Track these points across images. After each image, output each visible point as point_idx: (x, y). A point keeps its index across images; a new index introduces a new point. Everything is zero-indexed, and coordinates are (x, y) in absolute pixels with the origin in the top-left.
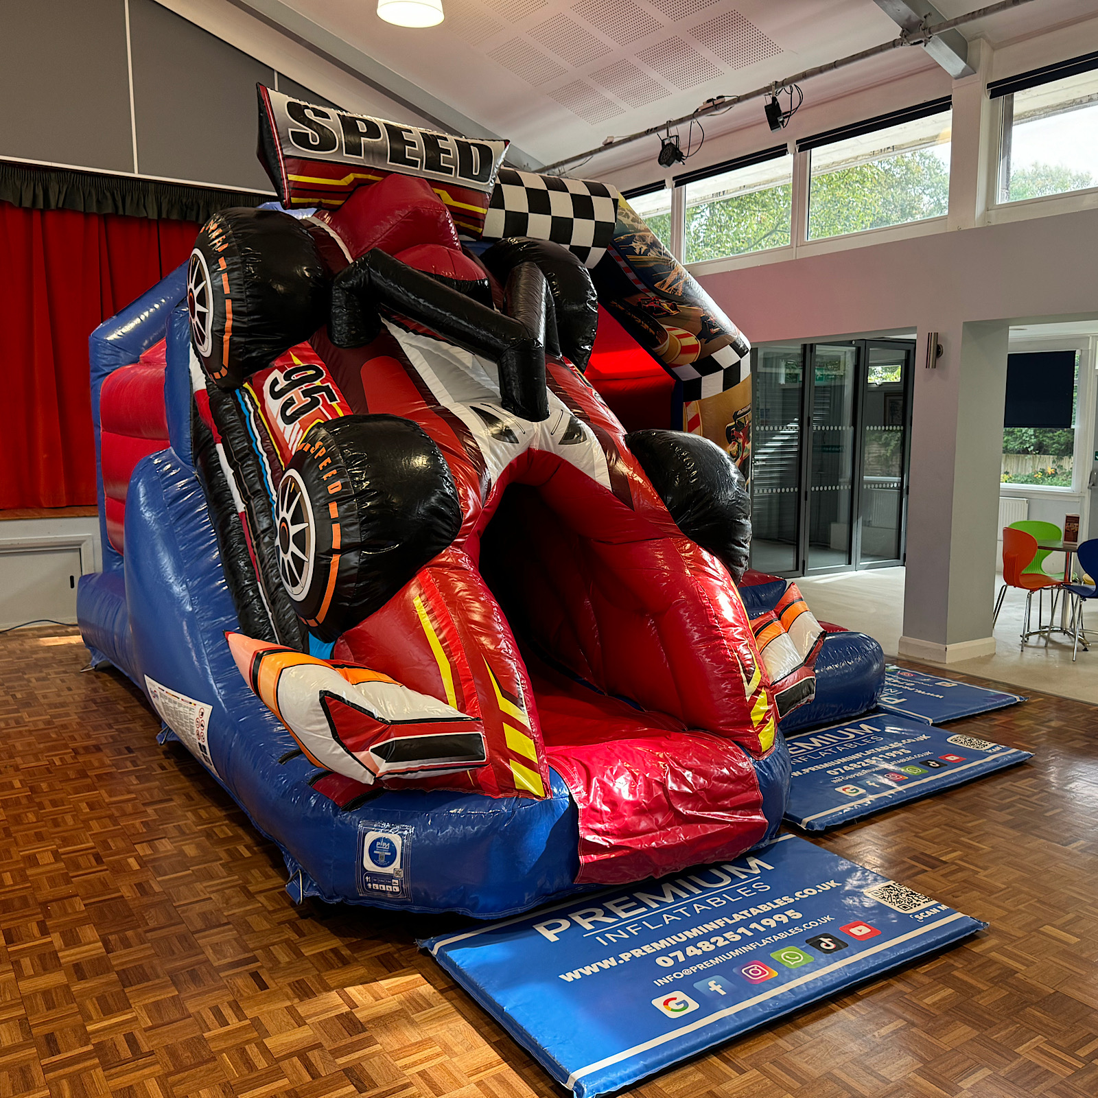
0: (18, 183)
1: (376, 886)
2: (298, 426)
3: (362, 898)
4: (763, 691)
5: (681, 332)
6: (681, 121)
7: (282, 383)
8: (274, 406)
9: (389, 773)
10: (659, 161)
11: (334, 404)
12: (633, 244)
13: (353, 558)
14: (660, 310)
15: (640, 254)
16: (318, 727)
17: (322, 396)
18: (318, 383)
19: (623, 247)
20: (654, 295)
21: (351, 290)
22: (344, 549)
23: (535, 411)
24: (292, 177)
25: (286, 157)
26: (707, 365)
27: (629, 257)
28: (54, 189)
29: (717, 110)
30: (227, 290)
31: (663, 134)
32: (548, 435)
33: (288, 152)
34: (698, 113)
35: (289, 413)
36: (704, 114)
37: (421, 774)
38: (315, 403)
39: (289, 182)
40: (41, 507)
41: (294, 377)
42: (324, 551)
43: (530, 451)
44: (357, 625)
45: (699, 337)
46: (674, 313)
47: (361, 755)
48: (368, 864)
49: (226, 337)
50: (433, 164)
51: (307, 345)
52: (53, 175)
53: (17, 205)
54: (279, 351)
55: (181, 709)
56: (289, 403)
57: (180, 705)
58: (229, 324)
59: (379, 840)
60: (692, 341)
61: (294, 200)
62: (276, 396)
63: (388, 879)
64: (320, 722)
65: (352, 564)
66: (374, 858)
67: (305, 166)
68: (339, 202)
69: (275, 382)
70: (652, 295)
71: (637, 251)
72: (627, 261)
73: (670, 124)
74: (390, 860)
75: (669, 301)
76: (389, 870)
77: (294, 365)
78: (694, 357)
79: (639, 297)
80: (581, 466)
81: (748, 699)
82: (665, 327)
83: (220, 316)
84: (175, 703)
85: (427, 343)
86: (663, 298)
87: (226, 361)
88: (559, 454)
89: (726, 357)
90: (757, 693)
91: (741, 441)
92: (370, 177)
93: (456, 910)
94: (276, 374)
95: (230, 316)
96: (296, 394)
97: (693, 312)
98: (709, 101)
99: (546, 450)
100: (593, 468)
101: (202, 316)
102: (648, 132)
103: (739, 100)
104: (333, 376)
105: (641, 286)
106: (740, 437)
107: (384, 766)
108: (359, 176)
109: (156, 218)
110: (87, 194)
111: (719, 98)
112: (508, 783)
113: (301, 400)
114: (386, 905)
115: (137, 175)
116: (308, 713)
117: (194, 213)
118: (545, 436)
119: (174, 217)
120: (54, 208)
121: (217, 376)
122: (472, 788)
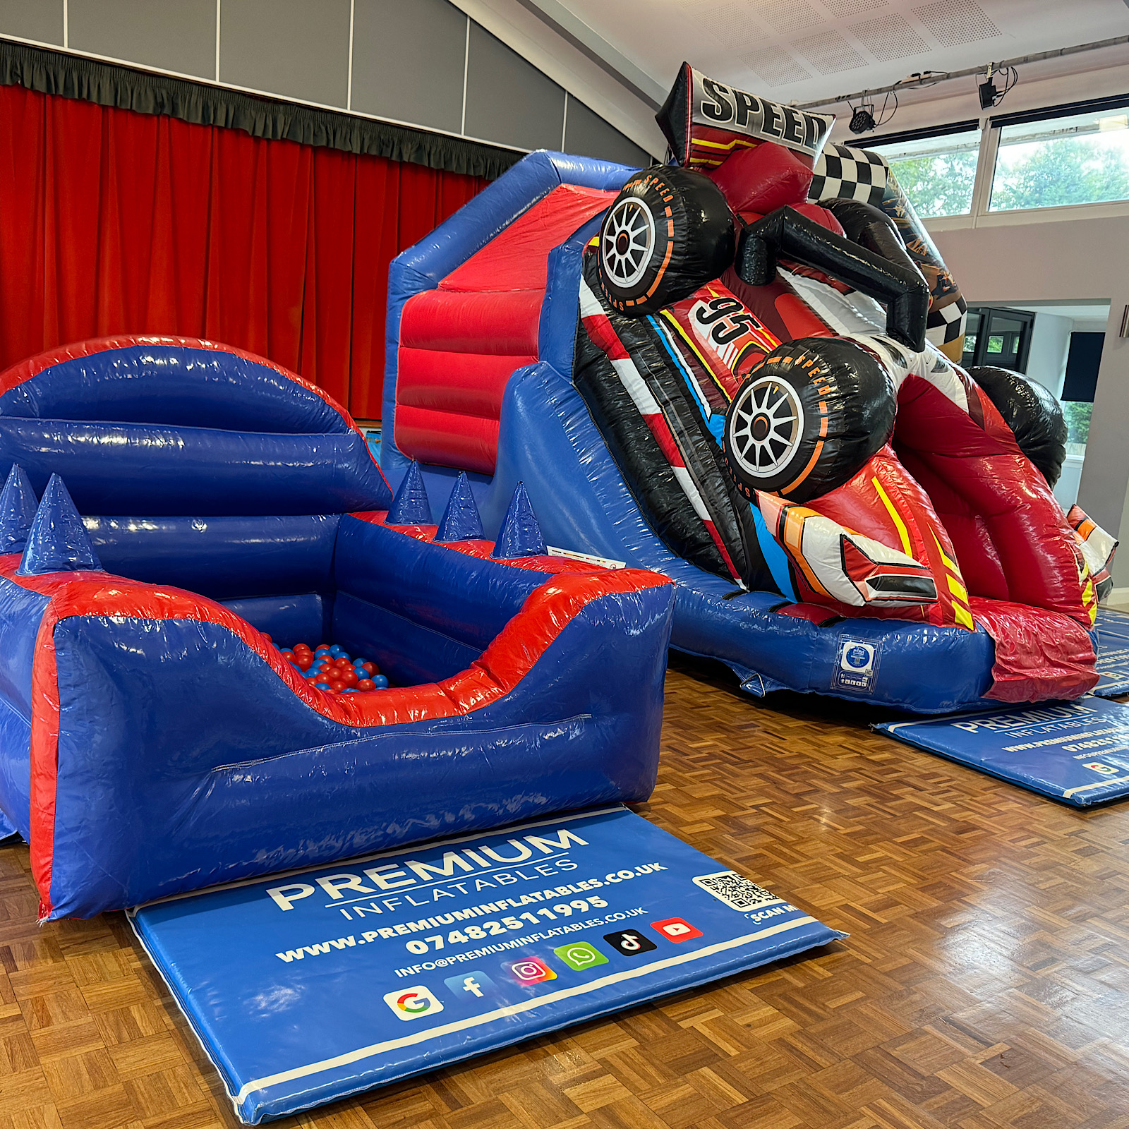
0: (253, 113)
1: (847, 681)
2: (732, 346)
6: (880, 91)
7: (709, 312)
8: (703, 331)
9: (876, 599)
10: (851, 127)
11: (759, 329)
12: (896, 208)
13: (835, 445)
15: (900, 216)
16: (833, 560)
17: (748, 323)
18: (741, 312)
19: (887, 210)
21: (765, 238)
22: (829, 437)
23: (917, 346)
24: (695, 141)
25: (693, 124)
26: (934, 319)
28: (281, 120)
29: (921, 84)
30: (671, 234)
31: (857, 102)
32: (925, 364)
33: (695, 120)
34: (898, 86)
35: (721, 335)
36: (905, 87)
37: (895, 603)
38: (743, 329)
39: (691, 144)
42: (811, 437)
43: (910, 376)
44: (821, 495)
45: (933, 293)
47: (858, 584)
48: (845, 665)
49: (661, 272)
51: (718, 281)
52: (282, 107)
54: (696, 285)
56: (722, 326)
58: (666, 261)
59: (856, 648)
61: (692, 160)
62: (704, 322)
64: (835, 557)
66: (849, 660)
68: (718, 163)
69: (702, 311)
71: (898, 214)
73: (867, 92)
74: (864, 663)
75: (916, 258)
76: (862, 670)
77: (712, 298)
80: (945, 391)
83: (659, 252)
85: (813, 285)
87: (650, 293)
88: (929, 381)
89: (951, 313)
92: (745, 143)
94: (700, 304)
95: (669, 255)
96: (725, 319)
97: (932, 271)
98: (913, 76)
99: (921, 376)
100: (954, 394)
101: (637, 256)
102: (838, 99)
103: (947, 77)
104: (750, 308)
108: (739, 142)
109: (358, 152)
110: (306, 126)
111: (925, 73)
112: (949, 617)
113: (731, 327)
114: (847, 698)
115: (348, 111)
116: (829, 549)
117: (390, 150)
118: (922, 365)
119: (374, 152)
120: (279, 138)
121: (630, 303)
122: (922, 619)
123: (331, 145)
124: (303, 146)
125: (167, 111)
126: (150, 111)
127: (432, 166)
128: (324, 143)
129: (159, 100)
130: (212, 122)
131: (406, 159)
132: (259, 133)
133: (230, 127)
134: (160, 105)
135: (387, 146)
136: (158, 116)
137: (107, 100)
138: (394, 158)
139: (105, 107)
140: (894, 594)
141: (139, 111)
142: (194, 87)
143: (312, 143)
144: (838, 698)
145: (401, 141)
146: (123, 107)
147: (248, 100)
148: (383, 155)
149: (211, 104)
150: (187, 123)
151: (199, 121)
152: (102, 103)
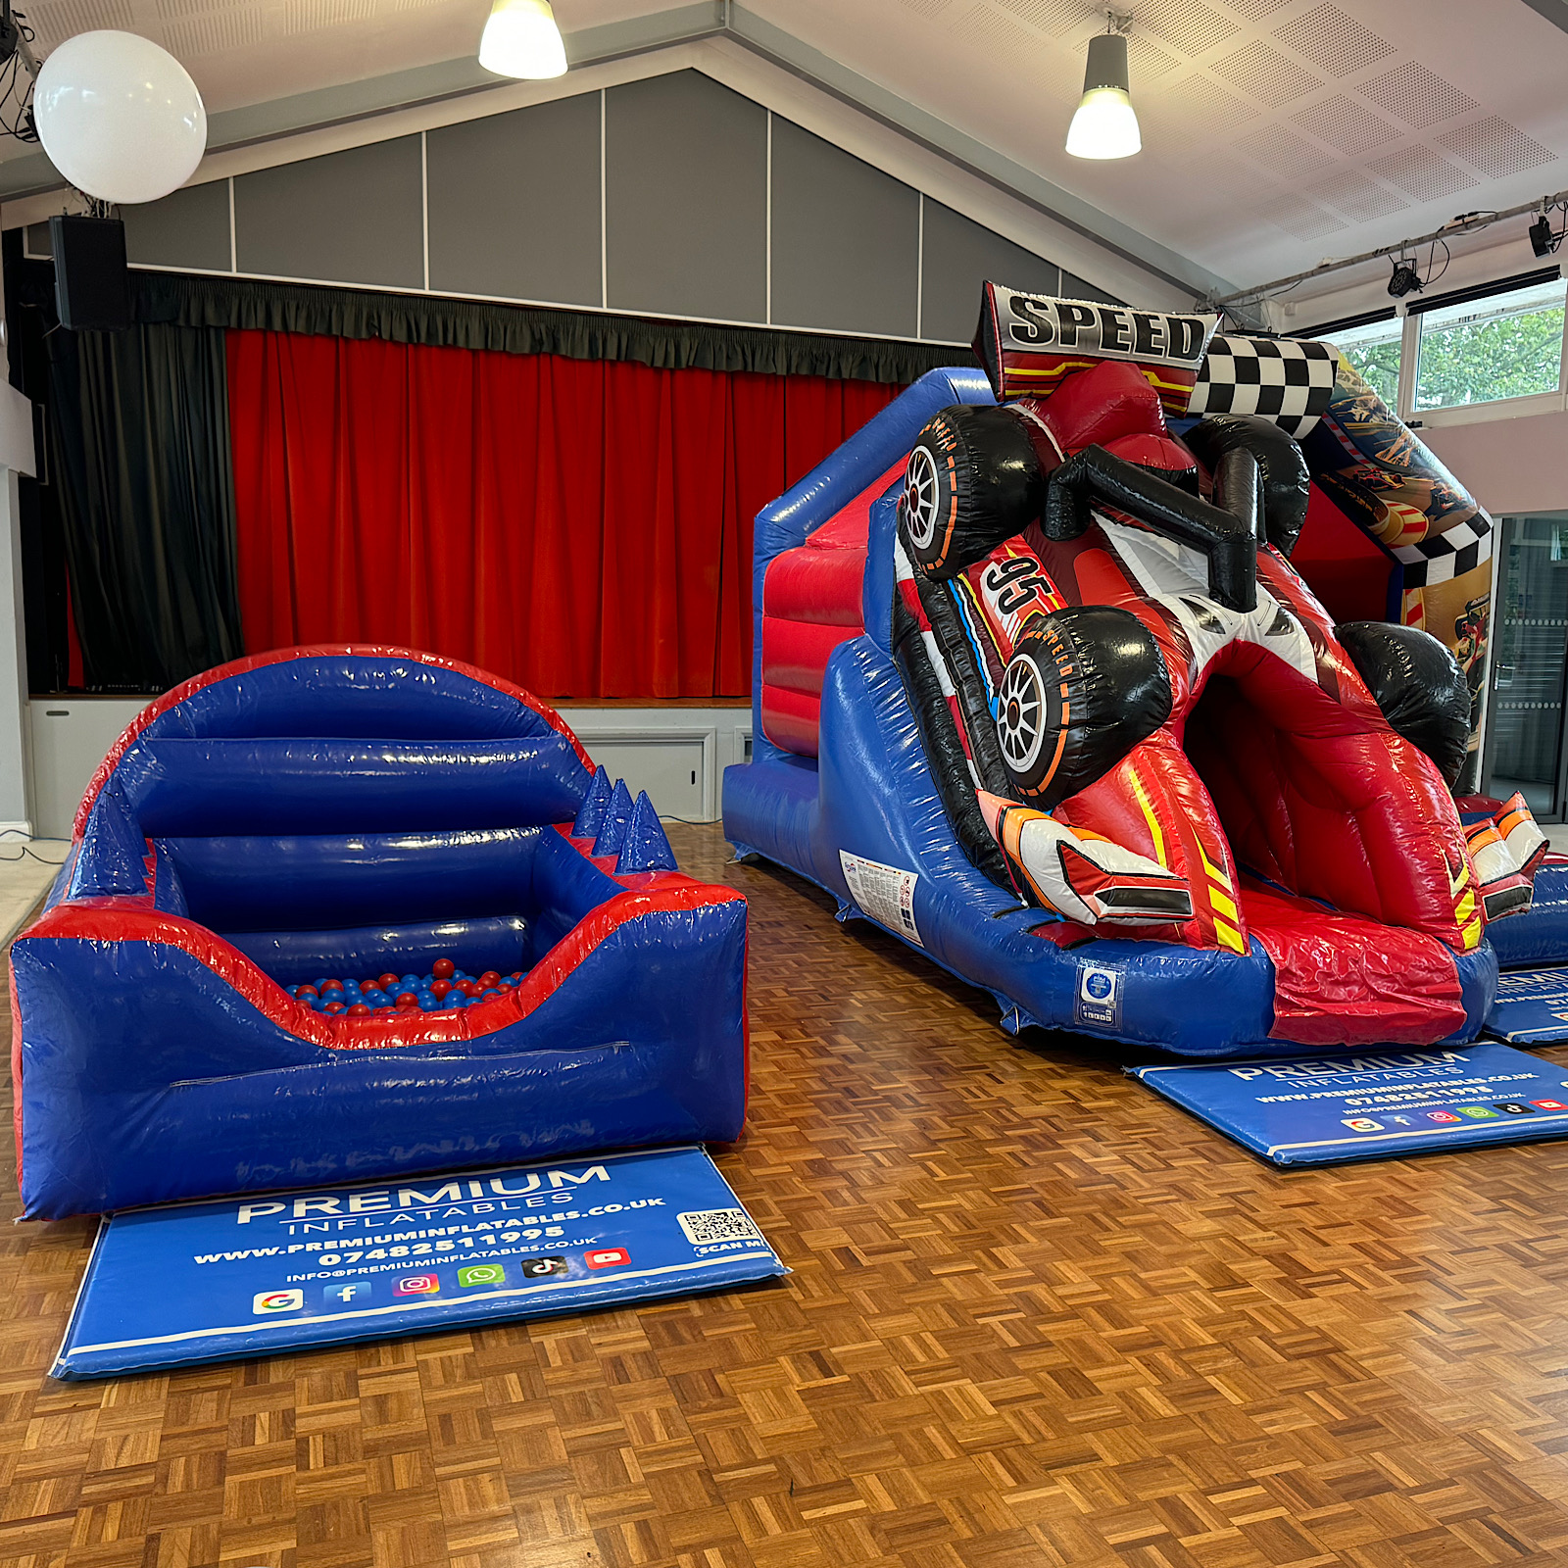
0: (651, 340)
1: (1092, 1015)
2: (1016, 616)
3: (1077, 1027)
4: (1470, 890)
5: (1405, 507)
6: (1421, 241)
7: (1000, 575)
8: (991, 597)
9: (1109, 916)
10: (1389, 290)
11: (1049, 595)
12: (1353, 410)
13: (1077, 734)
14: (1381, 483)
15: (1360, 421)
16: (1053, 871)
17: (1038, 588)
18: (1033, 575)
19: (1340, 414)
20: (1375, 466)
21: (1067, 485)
22: (1071, 726)
23: (1243, 603)
24: (1007, 370)
25: (1004, 351)
26: (1436, 546)
27: (1346, 424)
28: (685, 344)
29: (1467, 229)
30: (954, 488)
31: (1396, 256)
32: (1255, 626)
33: (1006, 346)
34: (1442, 232)
35: (1006, 603)
36: (1451, 234)
37: (1136, 921)
38: (1031, 594)
39: (1004, 375)
40: (654, 697)
41: (1011, 570)
42: (1054, 726)
43: (1235, 642)
44: (1076, 793)
45: (1426, 513)
46: (1398, 486)
47: (1086, 898)
48: (1086, 995)
49: (949, 531)
50: (1144, 346)
51: (1020, 537)
52: (686, 329)
53: (649, 365)
54: (996, 542)
55: (884, 878)
56: (1009, 593)
57: (882, 875)
58: (953, 518)
59: (1096, 975)
60: (1419, 517)
61: (1008, 392)
62: (993, 587)
63: (1102, 1008)
64: (1055, 867)
65: (1077, 738)
66: (1090, 990)
67: (1020, 359)
68: (1048, 392)
69: (993, 574)
70: (1371, 466)
71: (1357, 418)
72: (1344, 429)
73: (1406, 244)
74: (1106, 993)
75: (1391, 472)
76: (1104, 1001)
77: (1009, 557)
78: (1419, 536)
79: (1355, 469)
80: (1287, 657)
81: (1453, 896)
82: (1385, 502)
83: (945, 510)
84: (877, 873)
85: (1135, 535)
86: (1385, 470)
87: (944, 554)
88: (1265, 646)
89: (1460, 536)
90: (1463, 891)
91: (1474, 636)
92: (1080, 364)
93: (1159, 1044)
94: (993, 566)
95: (954, 511)
96: (1013, 585)
97: (1421, 485)
98: (1457, 219)
99: (1251, 641)
100: (1299, 660)
101: (926, 512)
102: (1377, 253)
103: (1497, 217)
104: (1047, 569)
105: (1359, 457)
106: (1474, 632)
107: (1105, 909)
108: (1070, 364)
109: (785, 373)
110: (717, 348)
111: (1471, 214)
112: (1211, 938)
113: (1018, 592)
114: (1097, 1035)
115: (768, 326)
116: (1046, 858)
117: (825, 367)
118: (1252, 628)
119: (804, 371)
120: (684, 366)
121: (931, 566)
122: (1178, 940)
123: (750, 369)
124: (715, 373)
125: (546, 348)
126: (526, 350)
127: (881, 380)
128: (739, 367)
129: (537, 336)
130: (600, 356)
131: (845, 375)
132: (659, 363)
133: (623, 358)
134: (537, 342)
135: (822, 362)
136: (538, 354)
137: (477, 343)
138: (831, 376)
139: (474, 352)
140: (1131, 910)
141: (514, 352)
142: (578, 317)
143: (724, 368)
144: (1085, 1035)
145: (839, 355)
146: (496, 349)
147: (644, 326)
148: (818, 373)
149: (599, 335)
150: (572, 359)
151: (585, 356)
152: (472, 346)
